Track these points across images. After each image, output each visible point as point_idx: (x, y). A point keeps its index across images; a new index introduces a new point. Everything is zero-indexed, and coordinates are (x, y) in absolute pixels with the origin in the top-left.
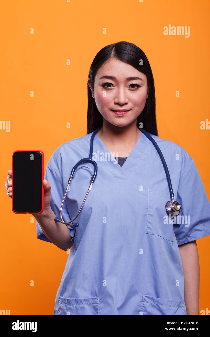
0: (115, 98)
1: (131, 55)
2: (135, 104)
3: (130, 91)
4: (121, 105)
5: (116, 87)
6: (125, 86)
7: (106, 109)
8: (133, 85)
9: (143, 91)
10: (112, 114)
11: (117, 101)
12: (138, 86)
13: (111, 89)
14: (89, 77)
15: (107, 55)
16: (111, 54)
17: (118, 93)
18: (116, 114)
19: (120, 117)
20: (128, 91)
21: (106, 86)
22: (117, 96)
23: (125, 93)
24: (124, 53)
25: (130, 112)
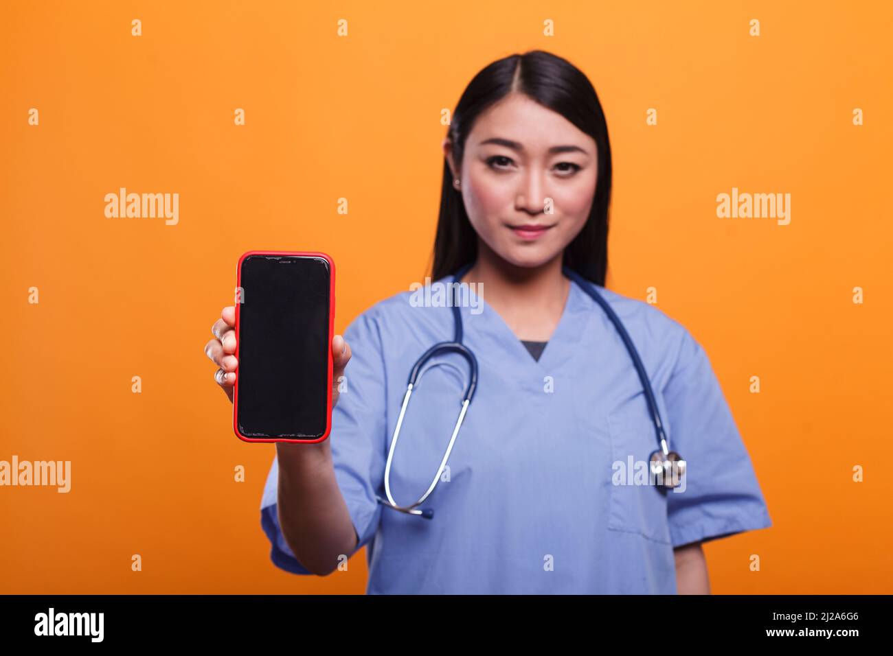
0: (517, 195)
1: (562, 88)
2: (567, 213)
3: (556, 179)
4: (533, 213)
5: (521, 169)
6: (545, 165)
7: (494, 221)
8: (563, 166)
9: (586, 180)
10: (507, 234)
11: (522, 202)
12: (576, 168)
13: (509, 172)
14: (450, 135)
15: (501, 85)
16: (510, 82)
17: (526, 183)
18: (520, 235)
19: (527, 243)
20: (549, 179)
21: (496, 163)
22: (523, 191)
23: (543, 182)
24: (545, 85)
25: (553, 231)
